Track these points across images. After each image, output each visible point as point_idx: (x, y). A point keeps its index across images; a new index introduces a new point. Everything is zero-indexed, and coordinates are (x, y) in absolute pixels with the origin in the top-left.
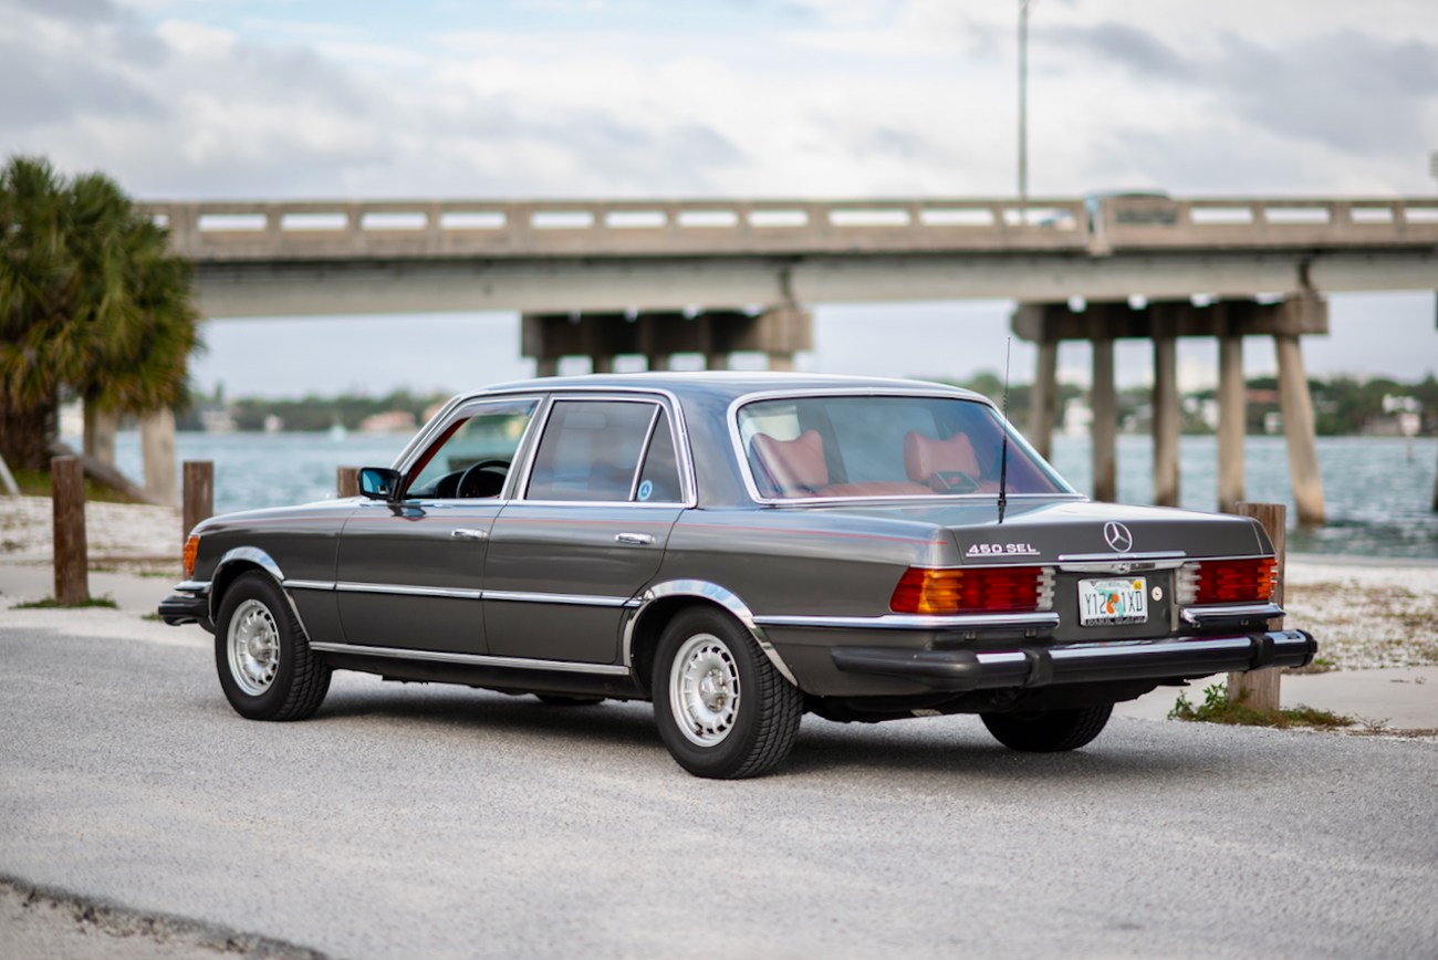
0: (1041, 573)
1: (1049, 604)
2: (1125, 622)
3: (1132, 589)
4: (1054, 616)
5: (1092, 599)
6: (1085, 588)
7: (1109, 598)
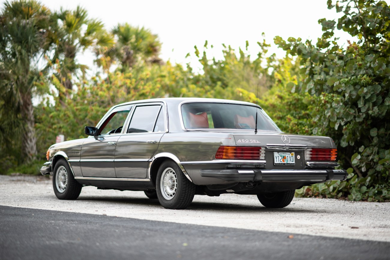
0: (261, 149)
1: (263, 158)
2: (288, 165)
3: (290, 155)
4: (265, 161)
5: (278, 157)
6: (276, 154)
7: (283, 158)
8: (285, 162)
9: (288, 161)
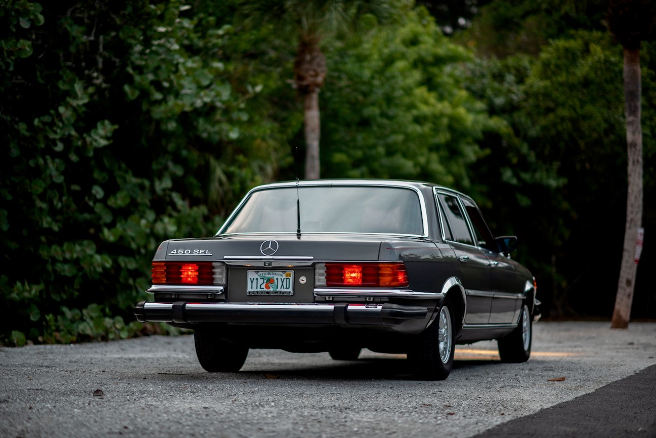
1: (221, 282)
3: (284, 276)
4: (220, 288)
5: (255, 281)
6: (251, 275)
7: (267, 281)
8: (271, 289)
9: (277, 288)
